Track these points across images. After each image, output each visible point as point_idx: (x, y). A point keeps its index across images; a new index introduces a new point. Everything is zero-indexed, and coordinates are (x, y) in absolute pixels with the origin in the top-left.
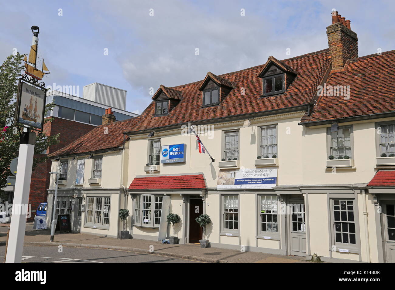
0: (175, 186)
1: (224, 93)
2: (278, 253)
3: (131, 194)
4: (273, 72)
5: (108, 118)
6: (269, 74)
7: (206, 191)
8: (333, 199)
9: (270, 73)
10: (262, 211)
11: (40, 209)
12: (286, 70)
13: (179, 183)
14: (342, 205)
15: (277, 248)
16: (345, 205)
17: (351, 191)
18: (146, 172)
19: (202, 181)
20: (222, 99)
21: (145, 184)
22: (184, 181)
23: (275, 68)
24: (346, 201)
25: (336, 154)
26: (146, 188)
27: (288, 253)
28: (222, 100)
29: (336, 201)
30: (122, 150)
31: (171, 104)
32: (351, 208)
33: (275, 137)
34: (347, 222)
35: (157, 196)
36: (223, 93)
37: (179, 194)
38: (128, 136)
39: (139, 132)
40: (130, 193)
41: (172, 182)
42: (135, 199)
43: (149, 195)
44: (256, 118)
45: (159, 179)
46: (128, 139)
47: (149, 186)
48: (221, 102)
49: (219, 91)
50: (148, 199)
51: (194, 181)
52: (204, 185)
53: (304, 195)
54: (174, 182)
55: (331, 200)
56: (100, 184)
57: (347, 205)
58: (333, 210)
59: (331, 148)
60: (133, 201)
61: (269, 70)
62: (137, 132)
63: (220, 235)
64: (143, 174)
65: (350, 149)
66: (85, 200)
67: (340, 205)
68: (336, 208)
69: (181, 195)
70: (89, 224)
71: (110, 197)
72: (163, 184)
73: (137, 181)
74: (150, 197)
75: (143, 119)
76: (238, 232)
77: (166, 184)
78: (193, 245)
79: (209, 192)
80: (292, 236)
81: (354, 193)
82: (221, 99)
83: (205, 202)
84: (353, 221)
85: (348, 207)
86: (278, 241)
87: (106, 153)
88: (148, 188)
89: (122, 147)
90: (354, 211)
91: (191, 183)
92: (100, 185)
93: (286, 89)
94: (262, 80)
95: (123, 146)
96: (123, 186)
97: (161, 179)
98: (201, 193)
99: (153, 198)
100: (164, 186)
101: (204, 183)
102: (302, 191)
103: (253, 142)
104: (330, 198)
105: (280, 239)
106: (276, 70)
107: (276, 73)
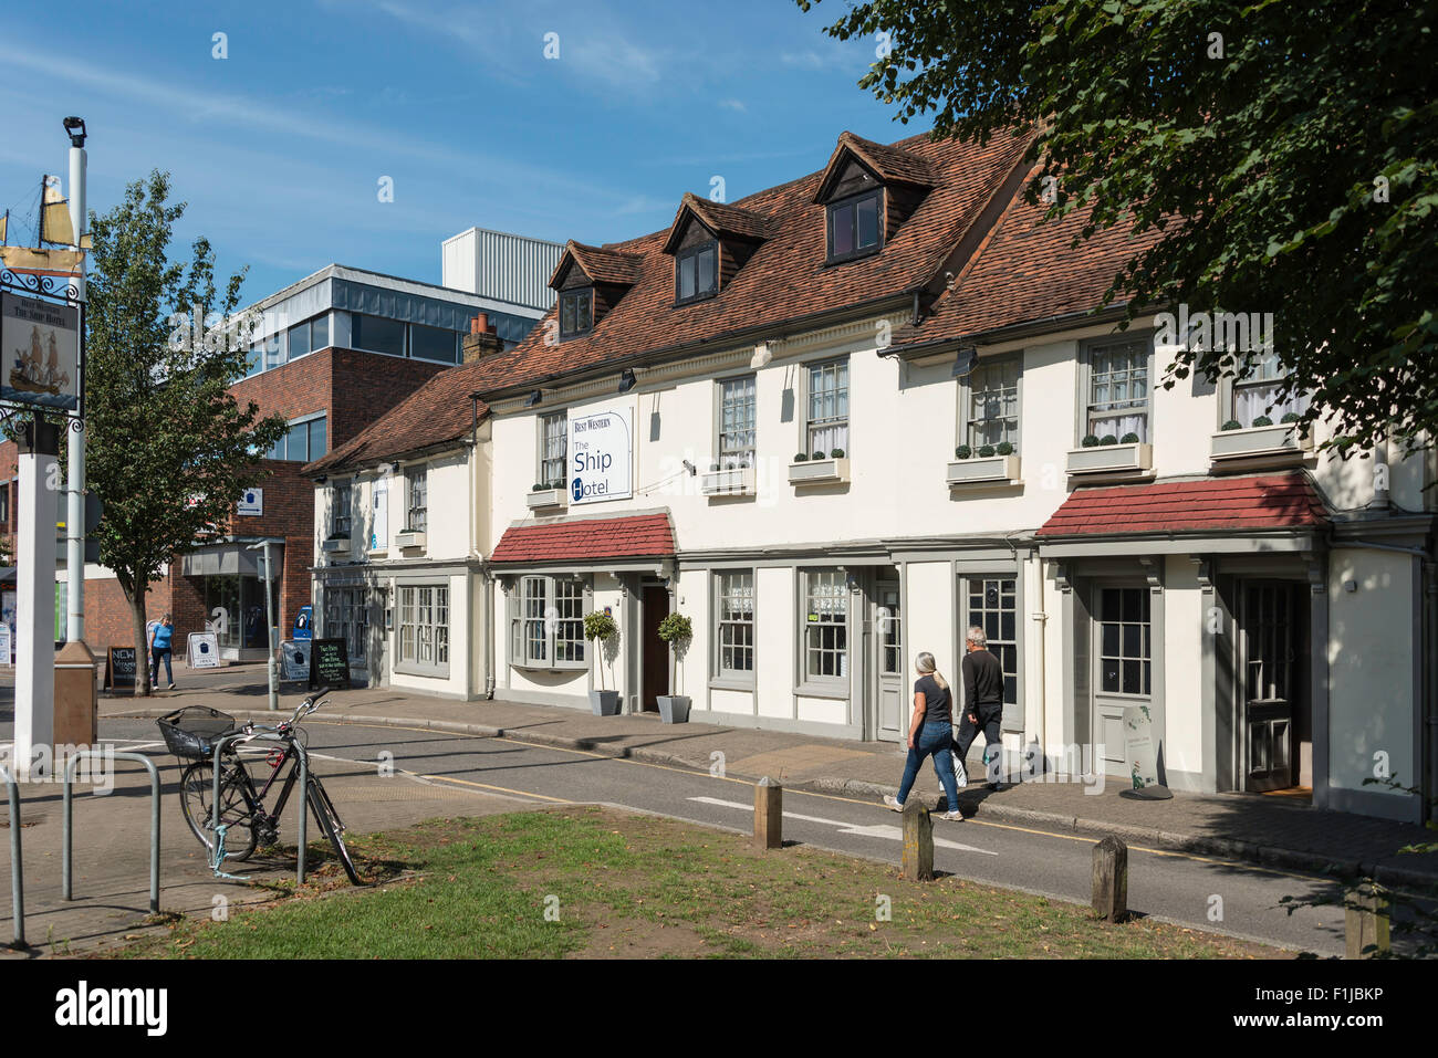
0: (600, 549)
1: (732, 260)
2: (845, 736)
3: (499, 576)
4: (852, 186)
5: (478, 347)
6: (843, 190)
7: (675, 562)
8: (967, 578)
9: (845, 187)
10: (811, 617)
11: (301, 625)
12: (885, 176)
13: (608, 542)
14: (988, 594)
15: (842, 720)
16: (996, 594)
17: (1007, 553)
18: (533, 512)
19: (663, 532)
20: (727, 278)
21: (530, 546)
22: (622, 535)
23: (860, 170)
24: (1000, 582)
25: (979, 440)
26: (531, 557)
27: (870, 736)
28: (725, 283)
29: (975, 580)
30: (469, 449)
31: (601, 301)
32: (1009, 602)
33: (841, 395)
34: (1000, 642)
35: (560, 580)
36: (730, 258)
37: (608, 573)
38: (487, 406)
39: (512, 392)
40: (494, 573)
41: (593, 537)
42: (511, 592)
43: (539, 578)
44: (793, 337)
45: (563, 530)
46: (489, 415)
47: (540, 551)
48: (722, 288)
49: (716, 252)
50: (538, 588)
51: (646, 533)
52: (669, 545)
53: (898, 567)
54: (599, 537)
55: (963, 581)
56: (423, 549)
57: (1001, 594)
58: (966, 609)
59: (970, 424)
60: (506, 596)
61: (844, 179)
62: (504, 393)
63: (711, 688)
64: (527, 517)
65: (1013, 426)
66: (393, 597)
67: (984, 595)
68: (975, 602)
69: (612, 575)
70: (408, 663)
71: (446, 586)
72: (573, 544)
73: (512, 535)
74: (543, 582)
75: (529, 349)
76: (751, 679)
77: (578, 544)
78: (652, 716)
79: (682, 566)
80: (882, 687)
81: (1015, 559)
82: (722, 280)
83: (673, 595)
84: (1014, 639)
85: (1003, 598)
86: (844, 703)
87: (434, 457)
88: (537, 557)
89: (469, 438)
90: (1017, 610)
91: (637, 540)
92: (425, 552)
93: (888, 239)
94: (825, 212)
95: (471, 435)
96: (476, 552)
97: (569, 529)
98: (658, 568)
99: (550, 584)
100: (574, 550)
101: (667, 538)
102: (893, 554)
103: (787, 415)
104: (960, 575)
105: (850, 695)
106: (860, 178)
107: (861, 188)
